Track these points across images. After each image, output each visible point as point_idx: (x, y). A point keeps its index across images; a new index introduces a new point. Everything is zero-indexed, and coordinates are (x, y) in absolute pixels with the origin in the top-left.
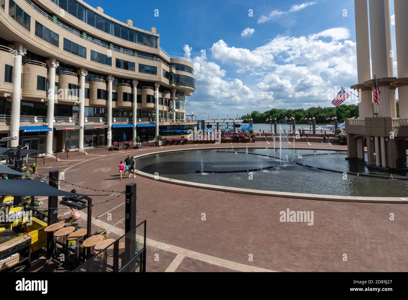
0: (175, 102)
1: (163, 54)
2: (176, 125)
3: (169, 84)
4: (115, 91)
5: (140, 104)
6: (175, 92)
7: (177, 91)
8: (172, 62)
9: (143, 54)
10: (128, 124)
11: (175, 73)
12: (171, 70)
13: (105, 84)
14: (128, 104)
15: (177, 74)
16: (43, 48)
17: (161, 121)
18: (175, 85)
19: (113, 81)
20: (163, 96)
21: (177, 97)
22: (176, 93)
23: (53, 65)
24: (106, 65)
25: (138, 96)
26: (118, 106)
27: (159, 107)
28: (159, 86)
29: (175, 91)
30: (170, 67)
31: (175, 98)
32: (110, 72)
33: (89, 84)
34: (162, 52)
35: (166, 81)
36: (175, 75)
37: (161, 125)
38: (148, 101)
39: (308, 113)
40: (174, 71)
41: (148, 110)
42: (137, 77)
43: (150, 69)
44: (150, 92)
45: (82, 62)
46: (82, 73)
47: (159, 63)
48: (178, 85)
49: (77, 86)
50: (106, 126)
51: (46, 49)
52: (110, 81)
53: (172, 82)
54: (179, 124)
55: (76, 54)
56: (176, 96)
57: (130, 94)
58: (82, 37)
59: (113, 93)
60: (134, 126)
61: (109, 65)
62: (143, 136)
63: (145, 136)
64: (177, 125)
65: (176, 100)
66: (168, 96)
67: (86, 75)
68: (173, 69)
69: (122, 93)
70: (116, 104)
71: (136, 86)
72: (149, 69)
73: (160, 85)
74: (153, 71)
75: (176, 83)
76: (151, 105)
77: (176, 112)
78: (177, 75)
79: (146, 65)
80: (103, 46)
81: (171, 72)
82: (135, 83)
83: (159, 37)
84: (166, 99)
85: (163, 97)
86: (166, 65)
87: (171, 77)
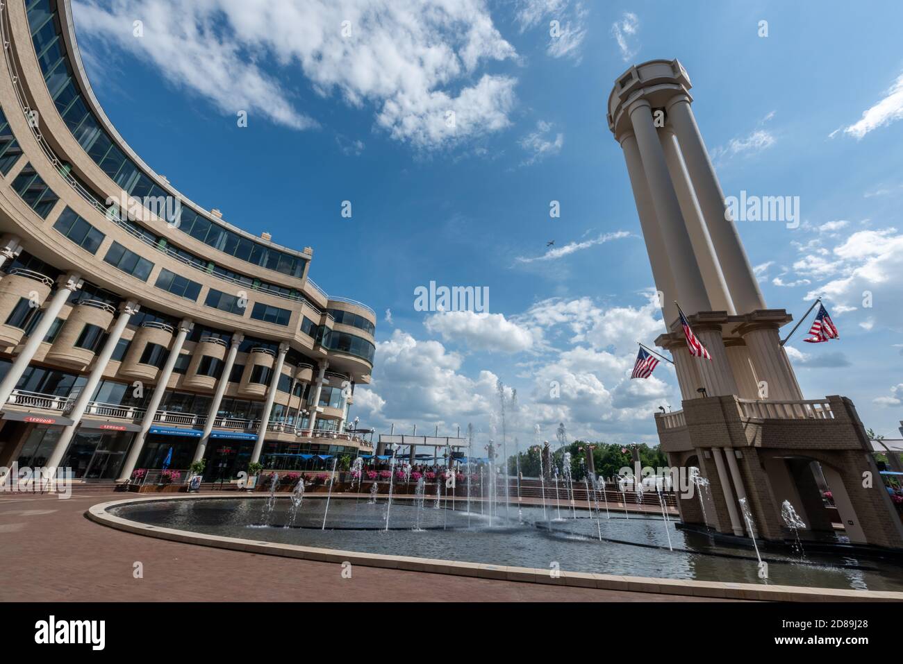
0: (320, 389)
1: (314, 289)
2: (308, 444)
3: (312, 348)
4: (187, 352)
5: (235, 384)
6: (326, 368)
7: (330, 366)
8: (330, 307)
9: (271, 286)
10: (193, 428)
11: (331, 328)
12: (323, 320)
13: (170, 335)
14: (207, 382)
15: (336, 329)
16: (60, 251)
17: (272, 430)
18: (325, 352)
19: (190, 330)
20: (296, 373)
21: (328, 379)
22: (328, 370)
23: (68, 284)
24: (184, 298)
25: (235, 366)
26: (183, 386)
27: (276, 396)
28: (288, 349)
29: (326, 365)
30: (322, 315)
31: (321, 382)
32: (188, 311)
33: (134, 332)
34: (311, 287)
35: (307, 342)
36: (330, 331)
37: (271, 437)
38: (256, 379)
39: (658, 456)
40: (330, 323)
41: (251, 400)
42: (243, 327)
43: (275, 315)
44: (266, 360)
45: (136, 287)
46: (127, 307)
47: (298, 303)
48: (333, 353)
49: (103, 331)
50: (135, 428)
51: (65, 253)
52: (183, 331)
53: (321, 345)
54: (317, 443)
55: (129, 271)
56: (326, 377)
57: (219, 360)
58: (155, 246)
59: (181, 355)
60: (203, 435)
61: (191, 298)
62: (220, 465)
63: (225, 465)
64: (313, 444)
65: (324, 385)
66: (307, 374)
67: (135, 312)
68: (328, 319)
69: (202, 357)
70: (181, 381)
71: (237, 346)
72: (274, 313)
73: (290, 348)
74: (282, 318)
75: (328, 349)
76: (259, 389)
77: (318, 413)
78: (334, 331)
79: (269, 306)
80: (194, 266)
81: (322, 325)
82: (238, 339)
83: (310, 260)
84: (303, 381)
85: (295, 377)
86: (315, 310)
87: (321, 336)
